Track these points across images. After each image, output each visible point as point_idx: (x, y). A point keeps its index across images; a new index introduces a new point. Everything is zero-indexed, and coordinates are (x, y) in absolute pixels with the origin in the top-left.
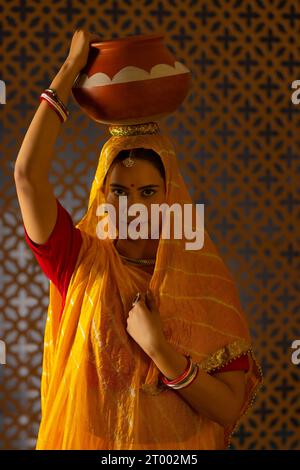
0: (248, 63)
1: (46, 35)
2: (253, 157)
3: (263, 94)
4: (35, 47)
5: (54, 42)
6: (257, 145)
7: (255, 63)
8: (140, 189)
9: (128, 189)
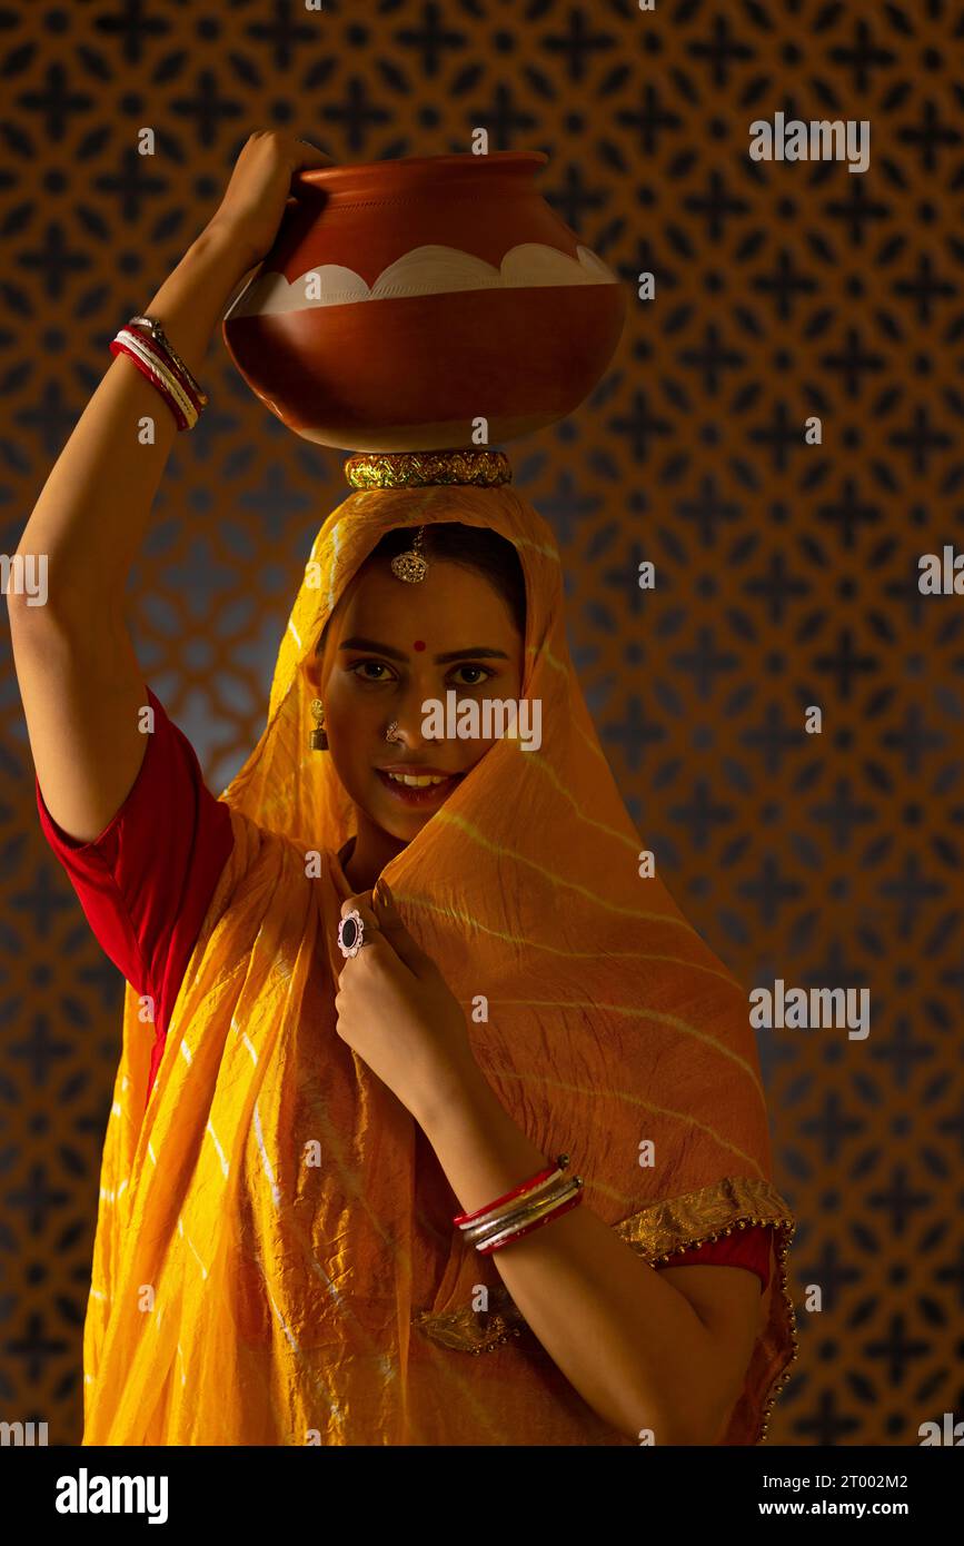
0: (784, 284)
1: (132, 185)
2: (801, 588)
3: (832, 385)
4: (93, 224)
5: (153, 209)
6: (813, 552)
7: (808, 286)
8: (443, 659)
9: (402, 657)
